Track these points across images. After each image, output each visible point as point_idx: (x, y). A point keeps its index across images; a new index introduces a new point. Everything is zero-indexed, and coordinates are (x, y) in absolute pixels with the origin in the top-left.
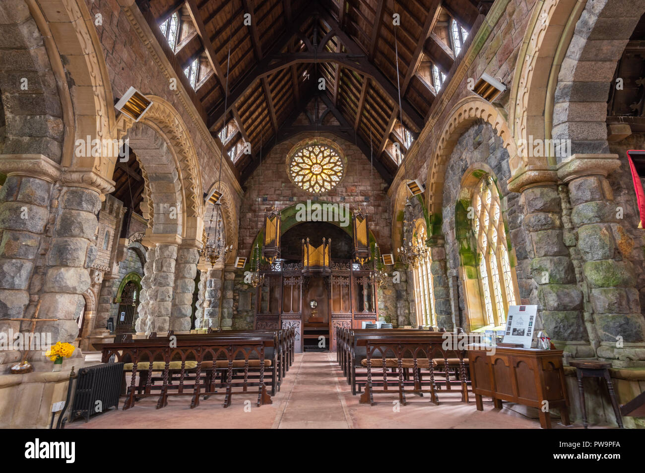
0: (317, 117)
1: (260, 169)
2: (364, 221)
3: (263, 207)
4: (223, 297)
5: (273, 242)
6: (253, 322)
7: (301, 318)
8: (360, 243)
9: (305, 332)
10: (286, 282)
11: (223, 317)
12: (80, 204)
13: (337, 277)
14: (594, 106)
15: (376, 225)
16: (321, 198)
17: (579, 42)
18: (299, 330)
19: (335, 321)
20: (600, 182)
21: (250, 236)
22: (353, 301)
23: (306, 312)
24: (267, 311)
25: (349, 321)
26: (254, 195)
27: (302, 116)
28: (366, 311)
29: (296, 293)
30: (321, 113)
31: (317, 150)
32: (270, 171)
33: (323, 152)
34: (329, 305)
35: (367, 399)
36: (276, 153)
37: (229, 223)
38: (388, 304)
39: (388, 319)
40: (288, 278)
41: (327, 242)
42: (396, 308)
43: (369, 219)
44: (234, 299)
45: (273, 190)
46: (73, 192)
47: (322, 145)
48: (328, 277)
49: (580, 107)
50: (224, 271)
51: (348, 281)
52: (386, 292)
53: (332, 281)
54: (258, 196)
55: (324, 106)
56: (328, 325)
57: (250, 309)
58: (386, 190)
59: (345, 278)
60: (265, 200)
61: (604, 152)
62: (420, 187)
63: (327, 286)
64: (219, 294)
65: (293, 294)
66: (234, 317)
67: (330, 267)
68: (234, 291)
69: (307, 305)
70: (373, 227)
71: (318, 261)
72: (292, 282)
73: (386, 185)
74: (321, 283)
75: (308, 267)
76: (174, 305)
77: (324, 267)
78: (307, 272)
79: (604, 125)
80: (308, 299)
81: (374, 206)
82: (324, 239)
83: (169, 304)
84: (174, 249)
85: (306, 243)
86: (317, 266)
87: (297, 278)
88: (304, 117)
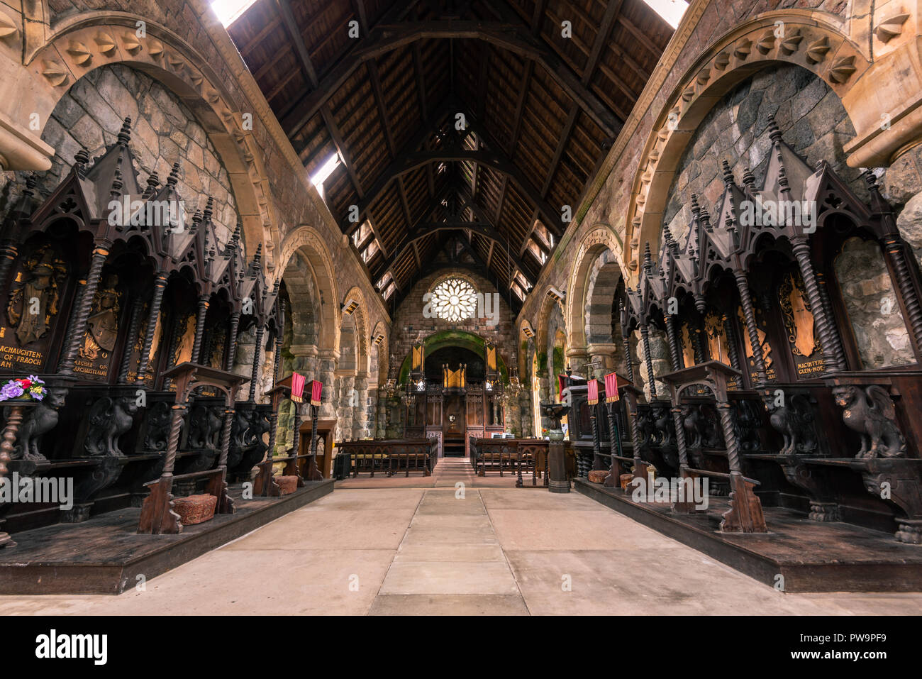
0: (455, 255)
1: (406, 302)
2: (494, 349)
3: (408, 336)
4: (378, 412)
5: (419, 367)
6: (402, 433)
7: (442, 430)
8: (490, 368)
9: (445, 442)
10: (430, 400)
11: (378, 429)
12: (328, 368)
13: (471, 396)
14: (604, 316)
15: (506, 350)
16: (458, 327)
17: (592, 286)
18: (440, 440)
19: (470, 433)
20: (604, 359)
21: (399, 361)
22: (485, 416)
23: (446, 425)
24: (413, 425)
25: (481, 432)
26: (401, 325)
27: (441, 254)
28: (496, 424)
29: (437, 408)
30: (458, 250)
31: (454, 283)
32: (415, 304)
33: (460, 285)
34: (465, 419)
35: (482, 475)
36: (419, 288)
37: (382, 351)
38: (514, 419)
39: (514, 431)
40: (431, 397)
41: (463, 367)
42: (521, 421)
43: (498, 347)
44: (387, 414)
45: (417, 320)
46: (324, 362)
47: (459, 279)
48: (464, 396)
49: (596, 317)
50: (379, 390)
51: (480, 399)
52: (513, 408)
53: (467, 399)
54: (404, 326)
55: (460, 244)
56: (464, 436)
57: (399, 421)
58: (514, 319)
59: (478, 396)
60: (410, 329)
61: (609, 342)
62: (532, 332)
63: (463, 404)
64: (375, 410)
65: (435, 409)
66: (387, 429)
67: (465, 388)
68: (386, 407)
69: (446, 419)
70: (502, 353)
71: (456, 383)
72: (434, 400)
73: (514, 316)
74: (458, 400)
75: (447, 388)
76: (354, 420)
77: (461, 388)
78: (447, 392)
79: (610, 327)
80: (447, 414)
81: (504, 334)
82: (461, 365)
83: (351, 419)
84: (353, 379)
85: (445, 367)
86: (455, 387)
87: (438, 396)
88: (443, 255)
